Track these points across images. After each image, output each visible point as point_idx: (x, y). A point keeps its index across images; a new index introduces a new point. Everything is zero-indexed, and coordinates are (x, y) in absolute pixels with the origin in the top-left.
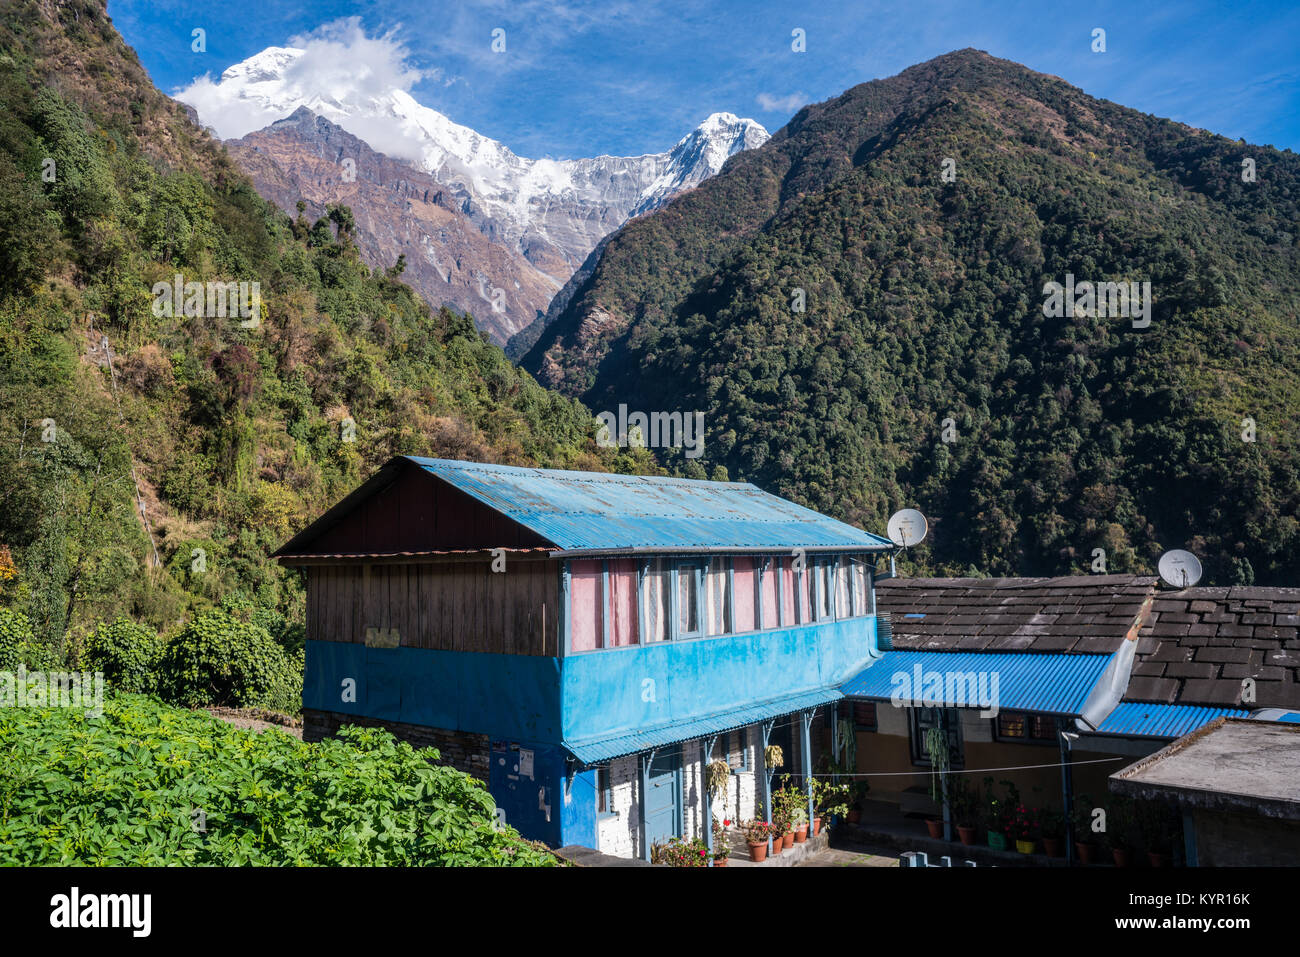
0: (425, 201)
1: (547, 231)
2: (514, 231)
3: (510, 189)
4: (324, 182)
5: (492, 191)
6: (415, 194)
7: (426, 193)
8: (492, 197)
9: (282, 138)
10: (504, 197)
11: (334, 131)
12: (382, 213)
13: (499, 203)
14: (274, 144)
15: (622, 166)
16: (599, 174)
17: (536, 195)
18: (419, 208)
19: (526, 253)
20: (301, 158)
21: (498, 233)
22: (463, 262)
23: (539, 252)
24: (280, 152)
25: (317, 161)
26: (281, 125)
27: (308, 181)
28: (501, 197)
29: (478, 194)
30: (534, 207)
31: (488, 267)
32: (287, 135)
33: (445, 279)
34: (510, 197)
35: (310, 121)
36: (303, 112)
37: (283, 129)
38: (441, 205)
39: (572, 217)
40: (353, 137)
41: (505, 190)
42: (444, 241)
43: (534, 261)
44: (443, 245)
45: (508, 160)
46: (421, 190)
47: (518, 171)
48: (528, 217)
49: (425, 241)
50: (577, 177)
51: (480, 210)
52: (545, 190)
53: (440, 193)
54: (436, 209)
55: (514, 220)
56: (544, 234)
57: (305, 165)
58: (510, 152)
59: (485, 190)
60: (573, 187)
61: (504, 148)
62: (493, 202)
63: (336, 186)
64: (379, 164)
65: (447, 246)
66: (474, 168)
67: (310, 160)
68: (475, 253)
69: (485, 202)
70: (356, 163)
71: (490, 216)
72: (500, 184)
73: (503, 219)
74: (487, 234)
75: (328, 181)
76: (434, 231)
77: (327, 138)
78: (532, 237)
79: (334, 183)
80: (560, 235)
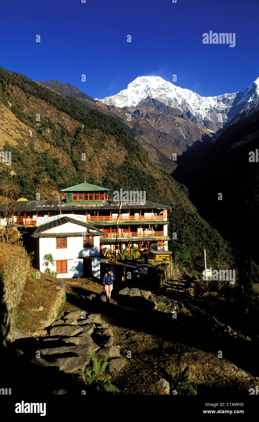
0: (179, 117)
2: (201, 119)
3: (200, 106)
4: (155, 116)
5: (195, 108)
6: (176, 116)
7: (179, 115)
8: (195, 110)
9: (145, 106)
10: (198, 109)
11: (156, 102)
12: (169, 123)
13: (197, 111)
14: (143, 108)
15: (231, 96)
16: (224, 99)
17: (207, 107)
18: (178, 119)
19: (205, 125)
20: (149, 111)
21: (197, 120)
22: (189, 132)
23: (208, 124)
24: (144, 110)
25: (153, 111)
26: (144, 102)
27: (151, 116)
29: (191, 109)
30: (207, 111)
31: (196, 133)
32: (146, 105)
33: (185, 138)
35: (150, 100)
36: (148, 98)
37: (144, 103)
38: (183, 118)
39: (217, 113)
40: (161, 103)
42: (184, 127)
43: (207, 127)
44: (184, 129)
45: (199, 98)
46: (178, 115)
47: (202, 101)
48: (205, 114)
49: (180, 128)
50: (218, 101)
51: (192, 114)
52: (209, 106)
53: (183, 115)
54: (182, 119)
55: (201, 116)
56: (210, 119)
57: (150, 112)
58: (200, 96)
59: (193, 108)
60: (217, 104)
61: (198, 95)
62: (196, 111)
63: (158, 117)
64: (167, 109)
65: (185, 129)
66: (190, 102)
67: (151, 111)
68: (192, 130)
69: (193, 112)
70: (162, 109)
71: (195, 116)
72: (197, 105)
73: (199, 116)
74: (194, 121)
75: (156, 116)
76: (182, 125)
77: (154, 104)
78: (206, 120)
79: (157, 116)
80: (214, 118)
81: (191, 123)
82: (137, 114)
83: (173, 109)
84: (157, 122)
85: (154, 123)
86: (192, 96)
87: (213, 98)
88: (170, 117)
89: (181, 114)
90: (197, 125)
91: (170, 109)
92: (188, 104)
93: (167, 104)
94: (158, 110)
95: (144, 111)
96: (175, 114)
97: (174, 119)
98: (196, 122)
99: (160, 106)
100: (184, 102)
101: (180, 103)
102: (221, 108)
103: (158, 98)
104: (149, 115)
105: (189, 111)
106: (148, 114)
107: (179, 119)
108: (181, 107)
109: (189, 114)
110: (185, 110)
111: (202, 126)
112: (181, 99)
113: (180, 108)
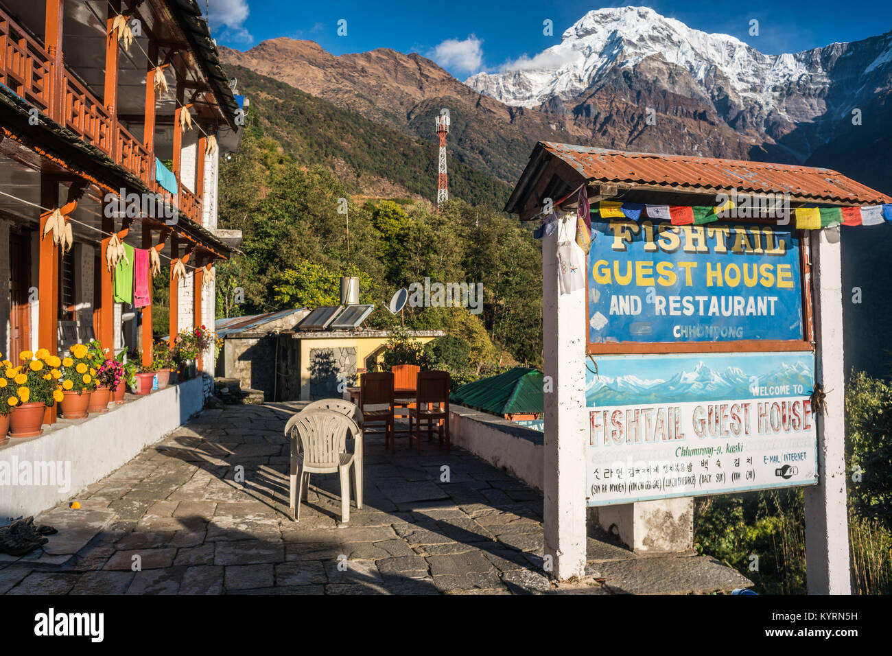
0: (695, 119)
1: (787, 111)
2: (760, 115)
3: (758, 81)
4: (630, 120)
5: (744, 85)
6: (687, 115)
7: (695, 113)
8: (745, 91)
9: (604, 93)
10: (754, 89)
11: (634, 79)
12: (666, 135)
13: (749, 94)
14: (599, 98)
16: (828, 58)
17: (778, 84)
18: (692, 125)
19: (770, 131)
20: (616, 105)
21: (749, 120)
23: (780, 129)
24: (604, 102)
25: (625, 105)
26: (602, 82)
27: (621, 120)
28: (751, 89)
29: (734, 89)
30: (777, 94)
32: (606, 90)
34: (758, 88)
35: (619, 76)
36: (615, 69)
37: (603, 86)
38: (705, 120)
39: (807, 98)
40: (647, 82)
41: (754, 83)
42: (708, 146)
43: (776, 137)
44: (707, 149)
45: (756, 59)
46: (692, 112)
47: (764, 66)
48: (772, 102)
49: (696, 148)
50: (811, 65)
51: (735, 105)
52: (786, 79)
53: (705, 112)
54: (702, 124)
55: (761, 107)
56: (783, 114)
57: (618, 110)
58: (758, 52)
59: (739, 86)
60: (806, 72)
61: (753, 49)
62: (745, 94)
63: (638, 122)
64: (664, 97)
65: (710, 149)
66: (730, 71)
67: (621, 106)
68: (730, 150)
69: (739, 96)
70: (650, 99)
71: (743, 108)
72: (750, 79)
73: (753, 107)
74: (740, 122)
75: (632, 119)
76: (701, 140)
77: (630, 86)
78: (774, 118)
79: (636, 119)
80: (798, 113)
81: (729, 132)
82: (584, 114)
83: (678, 99)
84: (636, 133)
85: (627, 136)
86: (736, 56)
87: (795, 57)
88: (670, 121)
89: (702, 111)
90: (747, 134)
91: (672, 98)
92: (726, 79)
93: (665, 84)
94: (638, 101)
95: (600, 107)
96: (685, 111)
97: (679, 125)
98: (744, 126)
99: (643, 92)
100: (713, 71)
101: (701, 75)
102: (818, 83)
103: (642, 66)
104: (615, 117)
105: (727, 96)
106: (611, 116)
107: (695, 122)
108: (706, 86)
109: (724, 105)
110: (716, 93)
111: (761, 135)
112: (704, 66)
113: (701, 90)
